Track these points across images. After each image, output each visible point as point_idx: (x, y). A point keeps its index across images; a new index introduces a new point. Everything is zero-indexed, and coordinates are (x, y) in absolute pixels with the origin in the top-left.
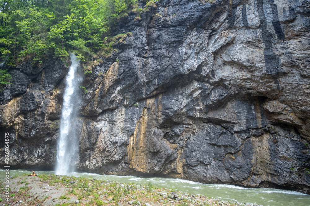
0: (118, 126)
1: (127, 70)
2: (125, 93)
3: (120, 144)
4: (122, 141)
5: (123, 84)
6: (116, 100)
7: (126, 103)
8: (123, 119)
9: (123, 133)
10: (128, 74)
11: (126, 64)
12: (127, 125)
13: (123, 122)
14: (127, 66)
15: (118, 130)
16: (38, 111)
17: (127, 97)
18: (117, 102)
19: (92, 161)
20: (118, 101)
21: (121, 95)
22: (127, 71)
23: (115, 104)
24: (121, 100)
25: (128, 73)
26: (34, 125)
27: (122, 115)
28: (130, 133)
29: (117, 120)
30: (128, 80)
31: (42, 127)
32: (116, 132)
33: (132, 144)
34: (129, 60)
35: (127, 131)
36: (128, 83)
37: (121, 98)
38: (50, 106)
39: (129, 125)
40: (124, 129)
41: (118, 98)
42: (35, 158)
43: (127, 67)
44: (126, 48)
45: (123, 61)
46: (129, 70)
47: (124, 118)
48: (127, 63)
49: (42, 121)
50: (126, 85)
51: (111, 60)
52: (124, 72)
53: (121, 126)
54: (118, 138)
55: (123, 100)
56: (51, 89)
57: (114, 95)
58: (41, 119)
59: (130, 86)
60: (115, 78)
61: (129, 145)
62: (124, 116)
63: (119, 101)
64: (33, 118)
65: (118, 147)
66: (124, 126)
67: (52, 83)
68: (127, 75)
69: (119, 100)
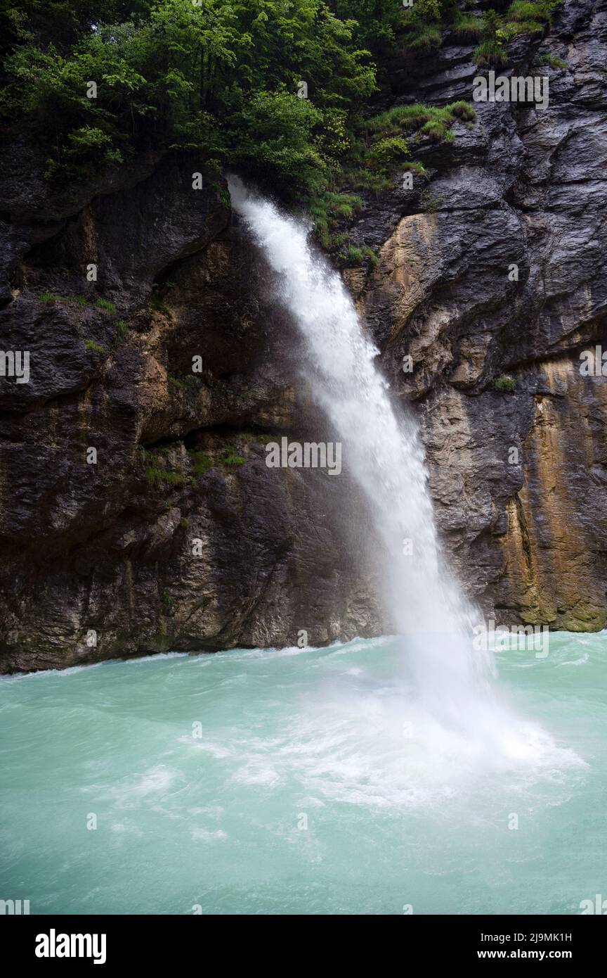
0: (449, 463)
1: (479, 245)
2: (462, 337)
3: (475, 534)
4: (482, 521)
5: (461, 302)
6: (429, 364)
7: (468, 373)
8: (467, 439)
9: (476, 489)
10: (485, 259)
11: (473, 222)
12: (489, 461)
13: (467, 447)
14: (477, 229)
15: (454, 482)
16: (94, 402)
17: (472, 351)
18: (431, 373)
19: (350, 615)
20: (434, 368)
21: (449, 345)
22: (481, 251)
23: (425, 377)
24: (449, 363)
25: (487, 255)
26: (71, 468)
27: (453, 421)
28: (504, 490)
29: (441, 442)
30: (487, 284)
31: (116, 480)
32: (450, 489)
33: (517, 532)
34: (485, 207)
35: (490, 480)
36: (484, 298)
37: (448, 356)
38: (150, 380)
39: (498, 458)
40: (477, 477)
41: (438, 357)
42: (71, 632)
43: (481, 236)
44: (457, 165)
45: (459, 209)
46: (490, 247)
47: (468, 432)
48: (479, 219)
49: (117, 448)
50: (477, 306)
51: (394, 205)
52: (464, 254)
53: (461, 462)
54: (460, 513)
55: (455, 365)
56: (140, 301)
57: (425, 342)
58: (113, 442)
59: (489, 311)
60: (433, 274)
61: (507, 537)
62: (464, 425)
63: (439, 367)
64: (65, 435)
65: (466, 546)
66: (478, 464)
67: (140, 274)
68: (482, 266)
69: (441, 362)
